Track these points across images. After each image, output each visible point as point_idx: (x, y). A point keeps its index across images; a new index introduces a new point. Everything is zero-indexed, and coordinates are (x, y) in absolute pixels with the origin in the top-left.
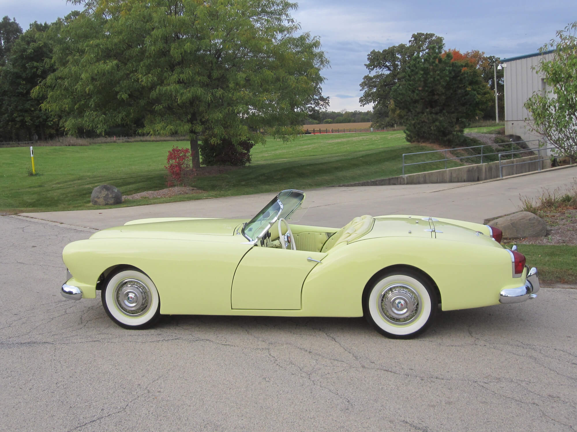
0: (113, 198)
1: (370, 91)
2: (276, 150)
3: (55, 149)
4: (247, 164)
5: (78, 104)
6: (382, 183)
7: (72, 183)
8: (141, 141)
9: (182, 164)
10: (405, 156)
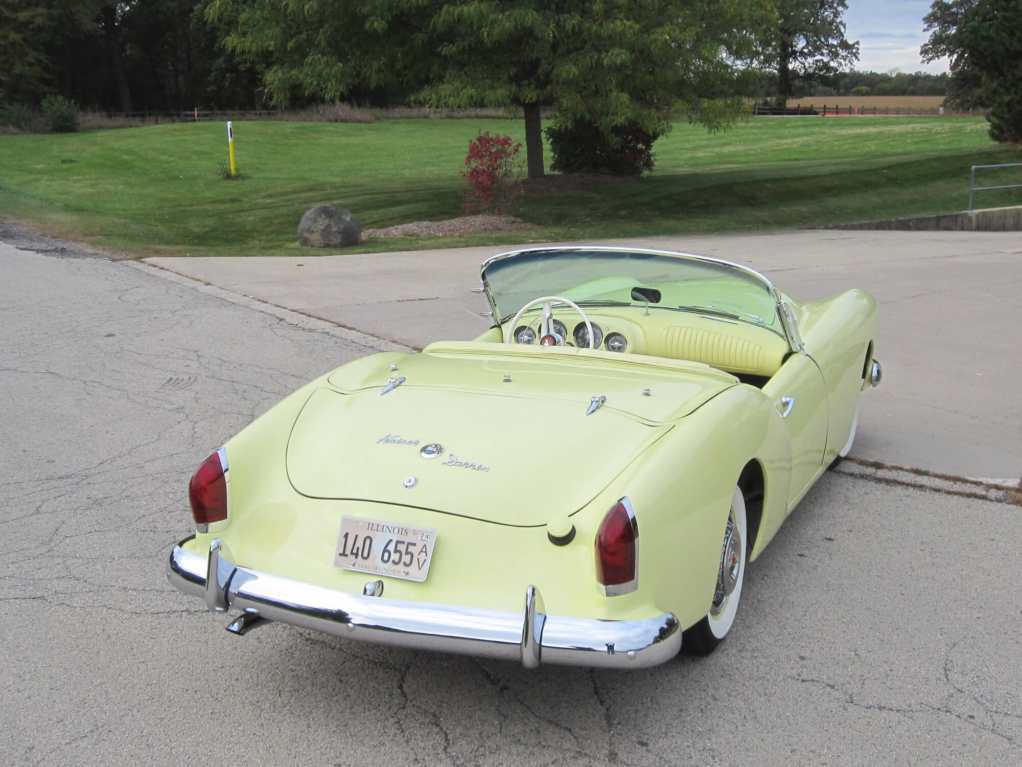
0: (339, 232)
1: (944, 32)
2: (725, 144)
3: (304, 127)
4: (646, 173)
5: (294, 40)
6: (920, 225)
7: (296, 196)
8: (477, 117)
9: (496, 169)
10: (977, 170)
